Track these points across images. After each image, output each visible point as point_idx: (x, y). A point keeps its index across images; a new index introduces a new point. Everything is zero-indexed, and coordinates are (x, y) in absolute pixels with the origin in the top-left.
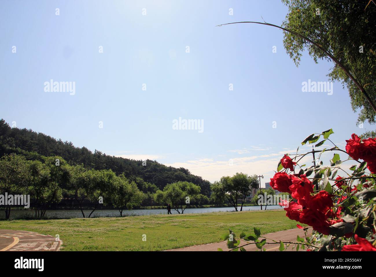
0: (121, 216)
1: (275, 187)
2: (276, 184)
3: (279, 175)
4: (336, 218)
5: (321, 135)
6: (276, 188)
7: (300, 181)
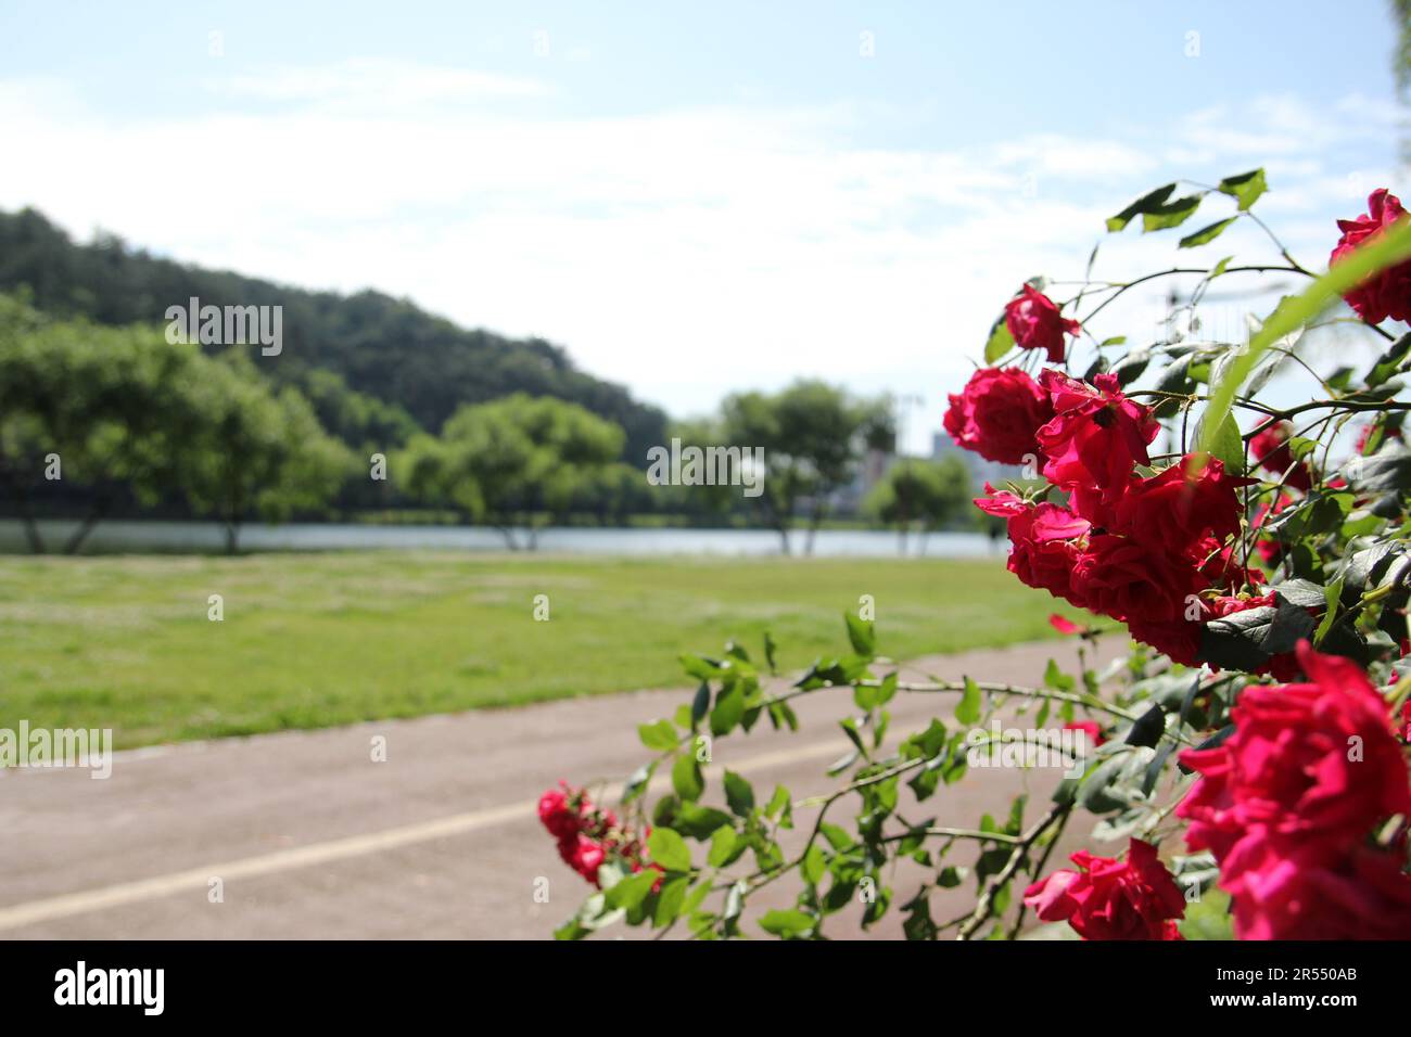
0: (231, 550)
1: (967, 437)
2: (975, 421)
3: (994, 380)
4: (1246, 590)
5: (1216, 190)
6: (970, 441)
7: (1095, 401)
